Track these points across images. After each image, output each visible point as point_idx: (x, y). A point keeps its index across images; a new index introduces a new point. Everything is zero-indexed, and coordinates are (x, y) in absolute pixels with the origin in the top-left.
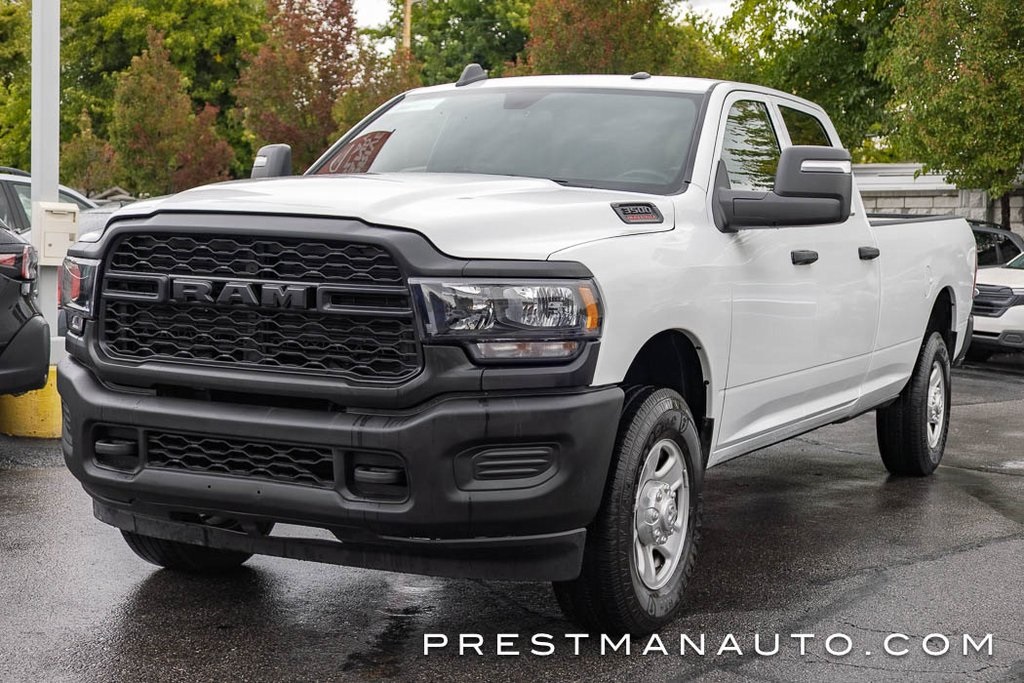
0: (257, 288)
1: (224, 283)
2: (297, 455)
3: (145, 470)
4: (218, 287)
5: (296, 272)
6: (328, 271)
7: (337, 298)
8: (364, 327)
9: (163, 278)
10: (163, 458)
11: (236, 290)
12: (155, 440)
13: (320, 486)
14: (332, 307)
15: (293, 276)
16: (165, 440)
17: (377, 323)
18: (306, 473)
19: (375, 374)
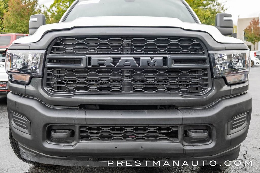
0: (138, 60)
1: (120, 58)
2: (160, 129)
3: (79, 143)
4: (115, 60)
5: (154, 51)
6: (169, 50)
7: (176, 61)
8: (186, 73)
9: (84, 57)
10: (87, 137)
11: (127, 60)
12: (83, 129)
13: (172, 141)
14: (174, 65)
15: (153, 53)
16: (90, 129)
17: (192, 71)
18: (164, 136)
19: (189, 92)
